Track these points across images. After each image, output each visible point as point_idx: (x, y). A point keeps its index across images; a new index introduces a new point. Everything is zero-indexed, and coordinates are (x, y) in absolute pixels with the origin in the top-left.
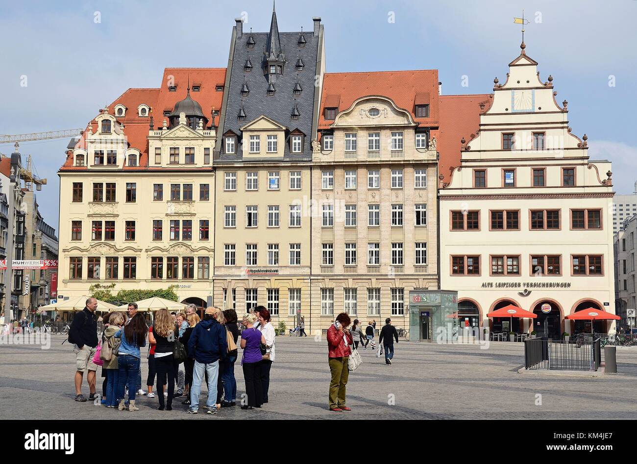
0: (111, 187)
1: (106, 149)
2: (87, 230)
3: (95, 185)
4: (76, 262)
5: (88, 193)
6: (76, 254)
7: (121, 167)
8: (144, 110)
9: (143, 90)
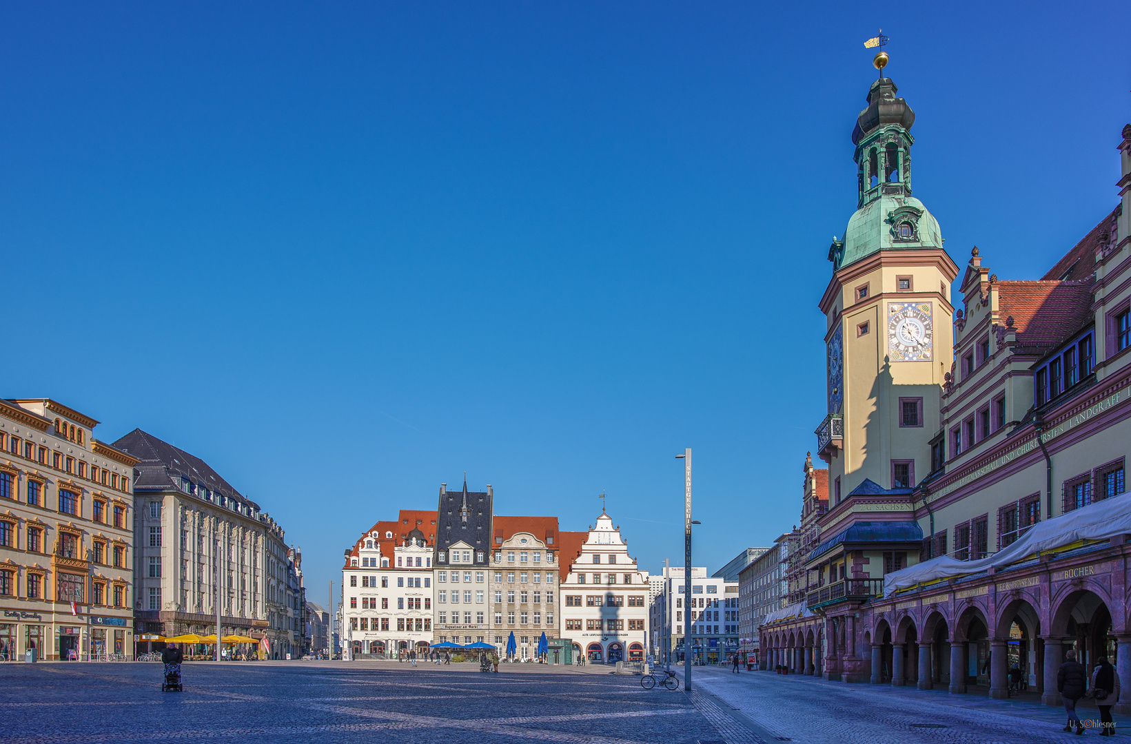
0: (373, 579)
1: (369, 556)
2: (359, 603)
3: (364, 577)
4: (354, 621)
5: (360, 582)
6: (354, 616)
7: (379, 568)
8: (389, 535)
9: (387, 522)
